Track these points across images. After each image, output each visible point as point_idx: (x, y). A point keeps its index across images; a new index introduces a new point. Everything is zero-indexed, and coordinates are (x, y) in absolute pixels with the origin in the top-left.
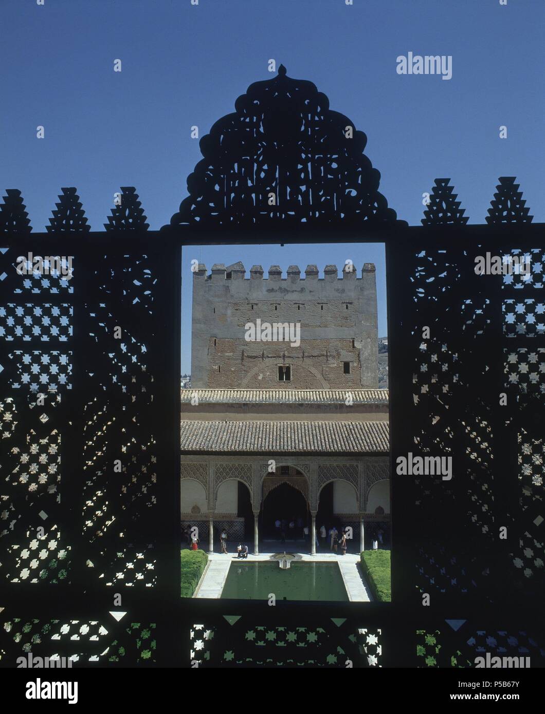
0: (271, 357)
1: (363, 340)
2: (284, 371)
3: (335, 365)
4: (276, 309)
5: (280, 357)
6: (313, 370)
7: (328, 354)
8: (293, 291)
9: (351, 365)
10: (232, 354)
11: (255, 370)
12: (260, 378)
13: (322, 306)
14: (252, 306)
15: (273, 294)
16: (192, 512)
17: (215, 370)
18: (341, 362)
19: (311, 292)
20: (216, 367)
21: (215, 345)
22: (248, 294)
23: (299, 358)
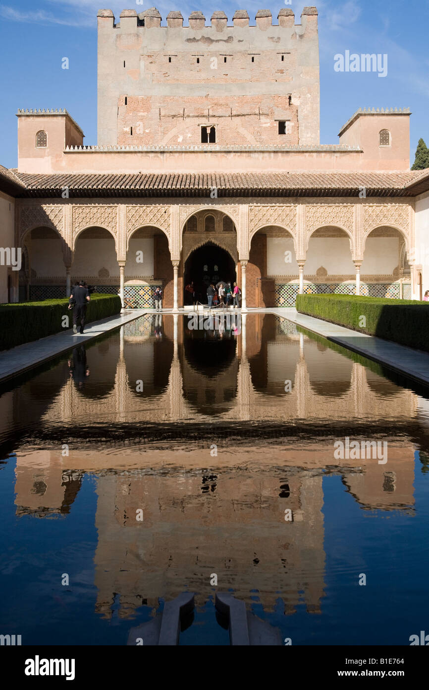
0: (193, 117)
1: (302, 97)
2: (209, 131)
3: (269, 125)
4: (198, 62)
5: (204, 116)
6: (242, 131)
7: (261, 112)
8: (217, 41)
9: (287, 124)
10: (146, 113)
11: (174, 132)
12: (180, 140)
13: (253, 58)
14: (170, 59)
15: (193, 44)
16: (100, 275)
17: (126, 132)
18: (275, 121)
19: (240, 41)
20: (128, 130)
21: (126, 104)
22: (165, 44)
23: (225, 117)
